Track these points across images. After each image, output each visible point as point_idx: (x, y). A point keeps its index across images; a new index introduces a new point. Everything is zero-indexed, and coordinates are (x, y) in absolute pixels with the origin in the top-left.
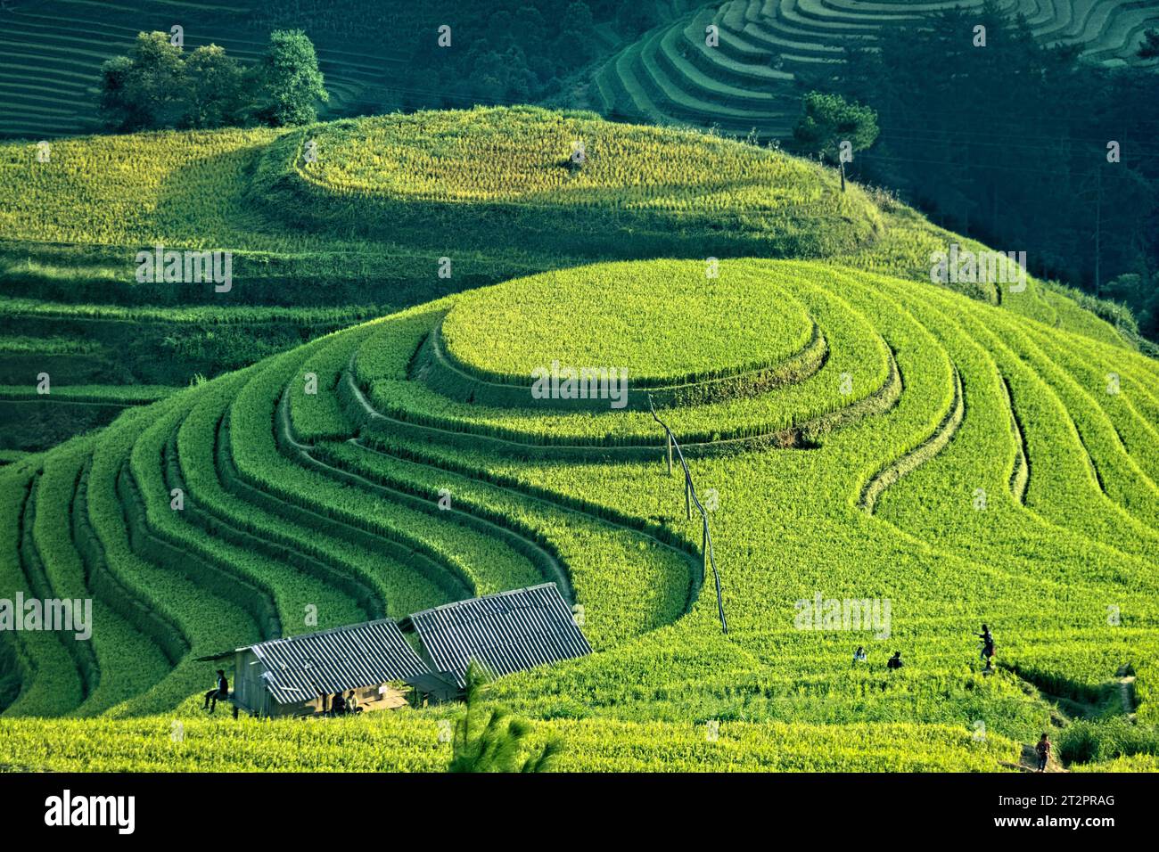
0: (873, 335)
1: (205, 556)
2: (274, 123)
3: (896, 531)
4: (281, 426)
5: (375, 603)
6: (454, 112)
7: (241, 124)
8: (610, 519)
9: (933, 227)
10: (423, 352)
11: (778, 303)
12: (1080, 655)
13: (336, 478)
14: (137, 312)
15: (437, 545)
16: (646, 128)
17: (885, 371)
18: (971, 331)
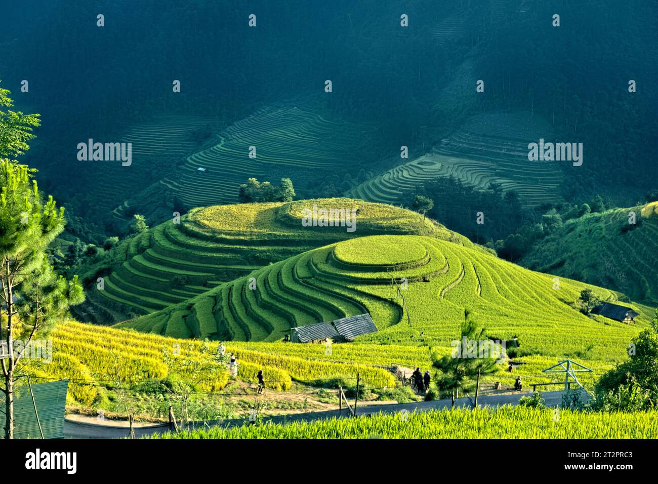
0: (441, 254)
1: (277, 306)
2: (282, 201)
3: (450, 302)
4: (295, 274)
5: (320, 318)
6: (327, 199)
7: (273, 201)
8: (378, 299)
9: (447, 229)
10: (330, 256)
11: (418, 246)
12: (502, 333)
13: (309, 288)
14: (250, 247)
15: (335, 304)
16: (375, 204)
17: (445, 263)
18: (464, 254)
